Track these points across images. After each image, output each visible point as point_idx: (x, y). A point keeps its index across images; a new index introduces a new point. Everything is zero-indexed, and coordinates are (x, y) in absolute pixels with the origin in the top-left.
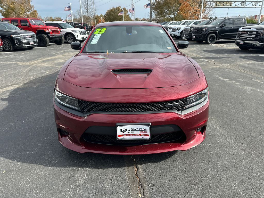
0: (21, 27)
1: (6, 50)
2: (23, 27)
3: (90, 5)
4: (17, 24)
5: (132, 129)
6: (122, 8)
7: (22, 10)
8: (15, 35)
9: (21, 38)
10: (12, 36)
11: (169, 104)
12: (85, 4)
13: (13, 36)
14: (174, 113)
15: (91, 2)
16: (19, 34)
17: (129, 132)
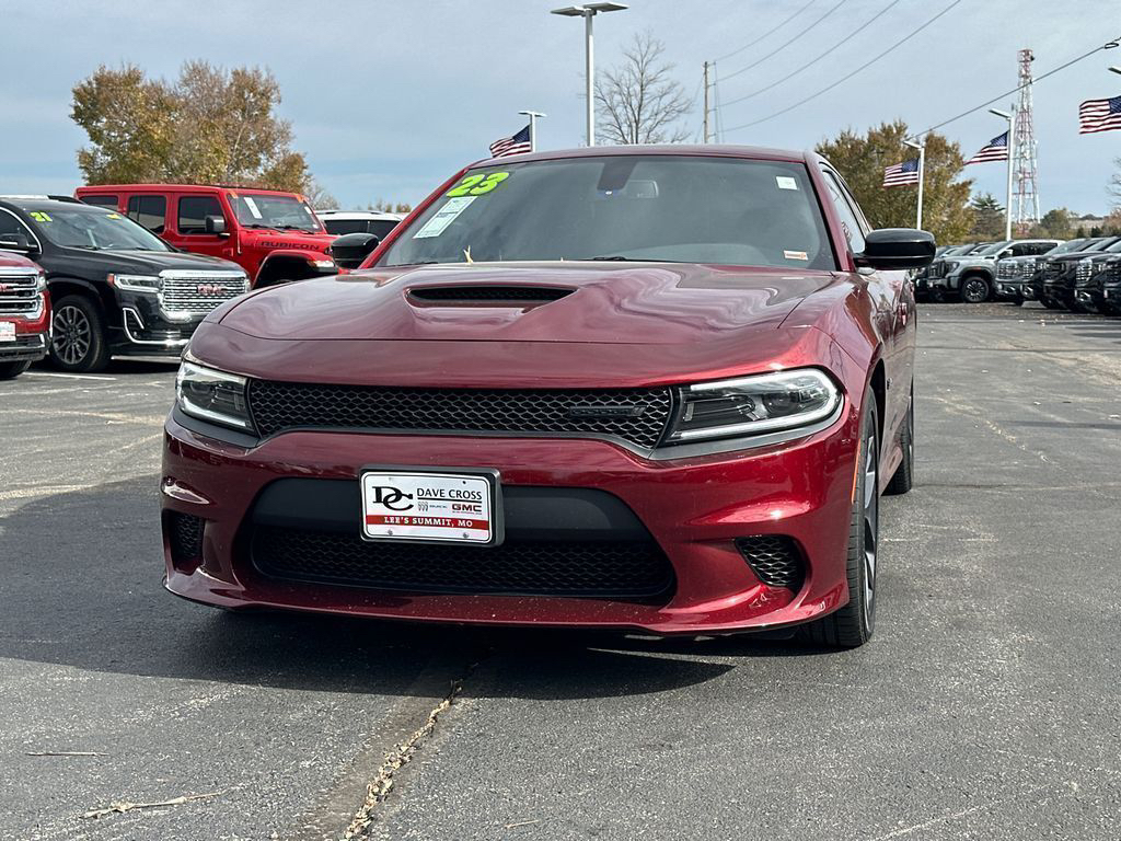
0: (181, 239)
1: (66, 361)
2: (190, 239)
3: (659, 117)
4: (158, 221)
5: (421, 492)
6: (915, 136)
7: (217, 151)
8: (126, 278)
9: (160, 297)
10: (109, 280)
11: (588, 405)
12: (619, 110)
13: (118, 283)
14: (610, 444)
15: (667, 100)
16: (153, 269)
17: (411, 506)
